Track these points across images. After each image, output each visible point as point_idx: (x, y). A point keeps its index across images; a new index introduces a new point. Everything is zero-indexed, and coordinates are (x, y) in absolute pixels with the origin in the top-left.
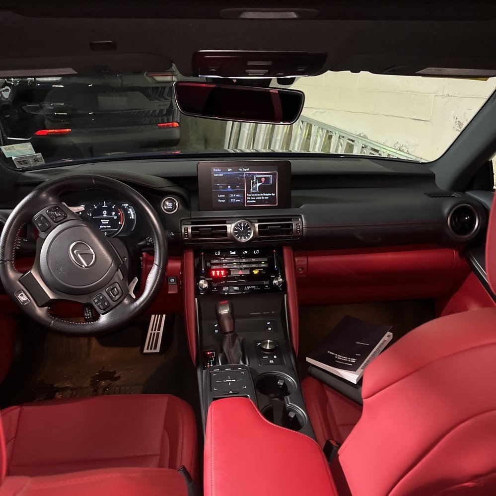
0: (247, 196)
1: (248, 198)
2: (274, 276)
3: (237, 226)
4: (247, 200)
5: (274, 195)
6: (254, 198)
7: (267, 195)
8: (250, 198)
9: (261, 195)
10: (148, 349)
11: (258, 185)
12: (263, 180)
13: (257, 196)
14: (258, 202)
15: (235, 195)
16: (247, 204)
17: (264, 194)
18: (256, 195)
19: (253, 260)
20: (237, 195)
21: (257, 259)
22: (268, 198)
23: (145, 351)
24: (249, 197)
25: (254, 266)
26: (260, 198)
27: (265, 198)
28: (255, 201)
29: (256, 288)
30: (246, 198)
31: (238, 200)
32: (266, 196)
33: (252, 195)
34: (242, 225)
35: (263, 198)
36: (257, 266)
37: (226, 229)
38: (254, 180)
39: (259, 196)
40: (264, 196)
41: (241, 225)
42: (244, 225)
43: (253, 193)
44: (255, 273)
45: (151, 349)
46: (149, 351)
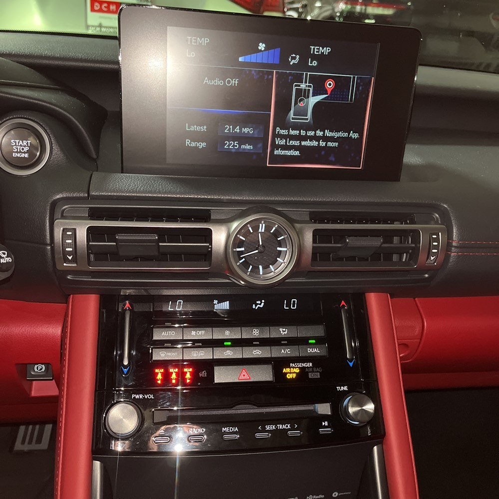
0: (275, 136)
1: (278, 141)
2: (345, 388)
3: (243, 230)
4: (275, 146)
5: (355, 136)
6: (297, 143)
7: (336, 135)
8: (283, 142)
9: (319, 133)
10: (23, 442)
11: (313, 100)
12: (330, 85)
13: (305, 138)
14: (308, 154)
15: (237, 130)
16: (275, 159)
17: (328, 133)
18: (303, 133)
19: (283, 332)
20: (246, 130)
21: (294, 328)
22: (336, 144)
23: (18, 446)
24: (282, 137)
25: (285, 352)
26: (315, 143)
27: (330, 144)
28: (297, 153)
29: (292, 429)
30: (273, 141)
31: (248, 147)
32: (332, 139)
33: (293, 132)
34: (262, 228)
35: (323, 144)
36: (296, 354)
37: (210, 240)
38: (303, 86)
39: (312, 138)
40: (326, 139)
41: (256, 229)
42: (268, 228)
43: (296, 127)
44: (289, 376)
45: (30, 442)
46: (26, 447)
